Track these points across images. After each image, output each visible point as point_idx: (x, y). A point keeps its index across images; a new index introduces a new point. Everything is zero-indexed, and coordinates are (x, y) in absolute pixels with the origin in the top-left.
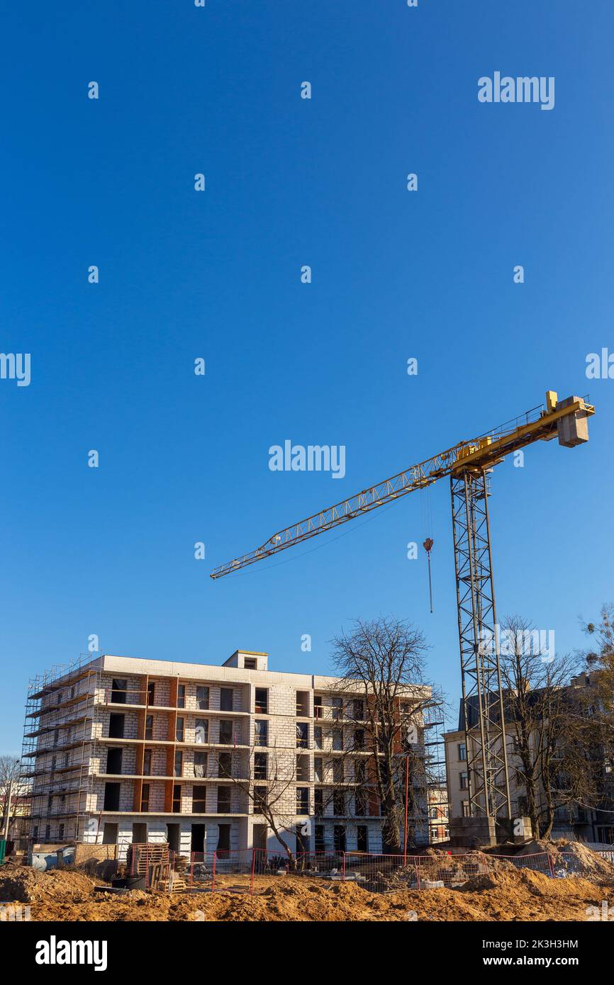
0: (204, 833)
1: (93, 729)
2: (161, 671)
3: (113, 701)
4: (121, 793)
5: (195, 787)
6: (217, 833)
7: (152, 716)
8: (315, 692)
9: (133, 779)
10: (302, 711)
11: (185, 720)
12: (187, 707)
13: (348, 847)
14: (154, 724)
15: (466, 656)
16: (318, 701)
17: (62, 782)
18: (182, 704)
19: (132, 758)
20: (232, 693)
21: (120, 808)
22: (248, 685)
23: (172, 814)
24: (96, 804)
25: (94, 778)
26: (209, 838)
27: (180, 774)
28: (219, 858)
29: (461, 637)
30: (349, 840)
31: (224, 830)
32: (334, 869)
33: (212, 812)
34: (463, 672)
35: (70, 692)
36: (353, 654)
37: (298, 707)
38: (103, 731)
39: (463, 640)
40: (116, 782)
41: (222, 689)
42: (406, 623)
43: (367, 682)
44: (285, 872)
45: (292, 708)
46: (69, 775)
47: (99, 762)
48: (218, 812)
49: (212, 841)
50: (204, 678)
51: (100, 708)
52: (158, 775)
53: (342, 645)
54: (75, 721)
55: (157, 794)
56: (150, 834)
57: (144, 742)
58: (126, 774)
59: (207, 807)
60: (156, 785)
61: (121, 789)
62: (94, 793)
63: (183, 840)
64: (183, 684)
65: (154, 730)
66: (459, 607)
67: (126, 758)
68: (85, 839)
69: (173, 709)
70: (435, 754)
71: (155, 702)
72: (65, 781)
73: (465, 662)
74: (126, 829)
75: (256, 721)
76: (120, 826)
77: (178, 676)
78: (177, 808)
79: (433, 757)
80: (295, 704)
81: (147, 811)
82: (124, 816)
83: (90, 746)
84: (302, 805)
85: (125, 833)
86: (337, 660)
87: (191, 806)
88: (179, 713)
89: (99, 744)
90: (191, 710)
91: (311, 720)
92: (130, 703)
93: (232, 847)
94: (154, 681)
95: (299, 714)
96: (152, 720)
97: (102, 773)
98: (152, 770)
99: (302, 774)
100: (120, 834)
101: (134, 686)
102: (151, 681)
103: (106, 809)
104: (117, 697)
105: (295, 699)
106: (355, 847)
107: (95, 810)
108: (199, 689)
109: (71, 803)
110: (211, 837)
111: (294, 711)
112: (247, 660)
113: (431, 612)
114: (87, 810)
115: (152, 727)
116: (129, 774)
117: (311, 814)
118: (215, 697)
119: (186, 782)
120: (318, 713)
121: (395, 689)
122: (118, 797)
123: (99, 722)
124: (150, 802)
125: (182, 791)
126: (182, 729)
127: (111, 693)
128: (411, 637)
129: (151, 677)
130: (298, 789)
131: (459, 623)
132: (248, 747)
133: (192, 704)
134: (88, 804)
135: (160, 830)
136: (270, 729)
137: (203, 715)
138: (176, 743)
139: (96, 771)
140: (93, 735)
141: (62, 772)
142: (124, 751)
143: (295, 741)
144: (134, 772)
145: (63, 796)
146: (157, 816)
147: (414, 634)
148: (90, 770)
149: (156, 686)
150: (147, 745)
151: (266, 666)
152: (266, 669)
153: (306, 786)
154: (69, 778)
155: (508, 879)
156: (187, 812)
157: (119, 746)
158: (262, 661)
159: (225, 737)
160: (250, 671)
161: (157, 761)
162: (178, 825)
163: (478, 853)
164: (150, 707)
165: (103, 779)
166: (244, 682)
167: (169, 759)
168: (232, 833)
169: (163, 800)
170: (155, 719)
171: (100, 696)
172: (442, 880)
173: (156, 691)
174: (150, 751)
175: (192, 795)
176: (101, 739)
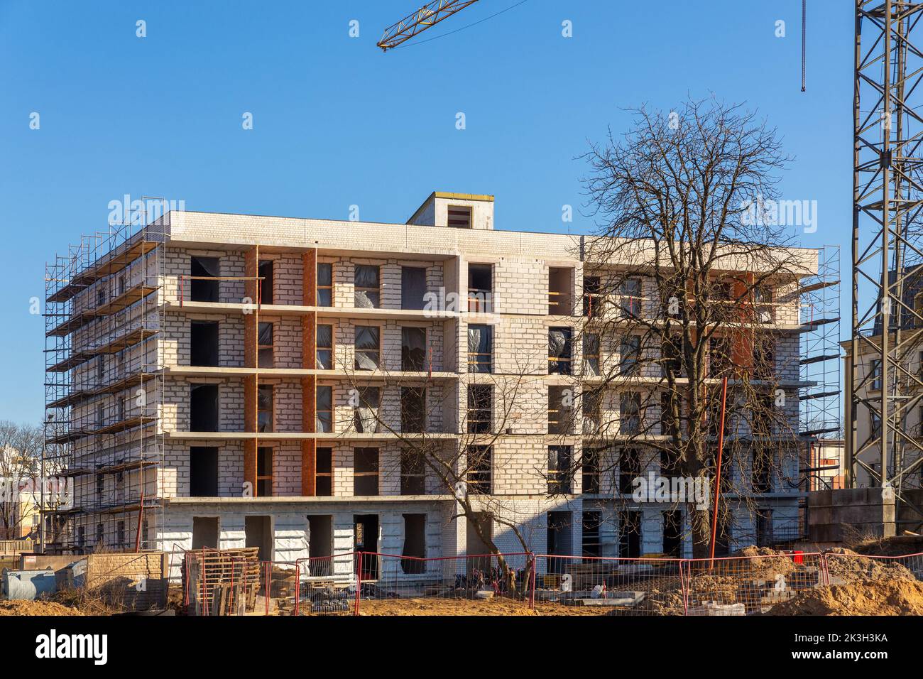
0: (378, 531)
1: (160, 351)
2: (282, 237)
3: (193, 299)
4: (220, 464)
5: (357, 451)
6: (400, 529)
7: (271, 325)
8: (586, 268)
9: (241, 440)
10: (559, 305)
11: (334, 330)
12: (337, 305)
13: (646, 548)
14: (276, 338)
15: (864, 178)
16: (591, 284)
17: (115, 449)
18: (328, 299)
19: (237, 401)
20: (424, 276)
21: (221, 490)
22: (454, 259)
23: (315, 499)
24: (174, 485)
25: (168, 440)
26: (387, 538)
27: (329, 427)
28: (406, 572)
29: (856, 138)
30: (646, 537)
31: (414, 524)
32: (598, 587)
33: (391, 493)
34: (856, 210)
35: (115, 284)
36: (631, 181)
37: (552, 298)
38: (178, 354)
39: (860, 143)
40: (209, 445)
41: (404, 268)
42: (741, 113)
43: (658, 236)
44: (491, 594)
45: (540, 298)
46: (127, 436)
47: (175, 410)
48: (403, 493)
49: (392, 544)
50: (367, 248)
51: (170, 313)
52: (288, 430)
53: (607, 163)
54: (126, 338)
55: (288, 463)
56: (277, 533)
57: (257, 371)
58: (226, 430)
59: (383, 486)
60: (283, 448)
61: (221, 458)
62: (170, 466)
63: (338, 543)
64: (328, 261)
65: (276, 349)
66: (857, 75)
67: (226, 402)
68: (159, 546)
69: (309, 309)
70: (819, 378)
71: (276, 297)
72: (122, 446)
73: (861, 190)
74: (233, 528)
75: (471, 326)
76: (221, 521)
77: (316, 246)
78: (325, 486)
79: (815, 384)
80: (547, 292)
81: (270, 494)
82: (229, 504)
83: (157, 381)
84: (559, 477)
85: (231, 534)
86: (596, 194)
87: (352, 484)
88: (321, 317)
89: (172, 378)
90: (343, 310)
91: (577, 321)
92: (227, 300)
93: (430, 552)
94: (270, 257)
95: (553, 310)
96: (272, 331)
97: (183, 430)
98: (275, 422)
99: (559, 421)
100: (222, 535)
101: (233, 269)
102: (266, 257)
103: (193, 493)
104: (202, 290)
105: (547, 282)
106: (659, 548)
107: (174, 495)
108: (359, 269)
109: (134, 486)
110: (391, 537)
111: (543, 304)
112: (452, 211)
113: (803, 89)
114: (159, 495)
115: (271, 343)
116: (233, 431)
117: (576, 492)
118: (391, 283)
119: (340, 442)
120: (592, 307)
121: (713, 249)
122: (217, 473)
123: (171, 337)
124: (275, 479)
125: (333, 458)
126: (330, 345)
127: (189, 283)
128: (751, 141)
129: (264, 250)
130: (551, 448)
131: (856, 108)
132: (456, 376)
133: (345, 298)
134: (159, 485)
135: (296, 526)
136: (497, 341)
137: (369, 318)
138: (319, 372)
139: (172, 426)
140: (160, 362)
141: (112, 431)
142: (221, 390)
143: (546, 362)
144: (242, 427)
145: (120, 471)
146: (289, 504)
147: (757, 135)
148: (159, 425)
149: (276, 266)
150: (262, 377)
151: (491, 222)
152: (491, 227)
153: (567, 443)
154: (128, 441)
155: (861, 597)
156: (344, 494)
157: (209, 381)
158: (483, 212)
159: (412, 358)
160: (458, 232)
161: (285, 406)
162: (330, 516)
163: (842, 552)
164: (265, 307)
165: (185, 440)
166: (445, 252)
167: (307, 400)
168: (429, 529)
169: (300, 474)
170: (276, 328)
171: (169, 290)
172: (744, 601)
173: (276, 276)
174: (271, 388)
175: (352, 464)
176: (176, 369)
